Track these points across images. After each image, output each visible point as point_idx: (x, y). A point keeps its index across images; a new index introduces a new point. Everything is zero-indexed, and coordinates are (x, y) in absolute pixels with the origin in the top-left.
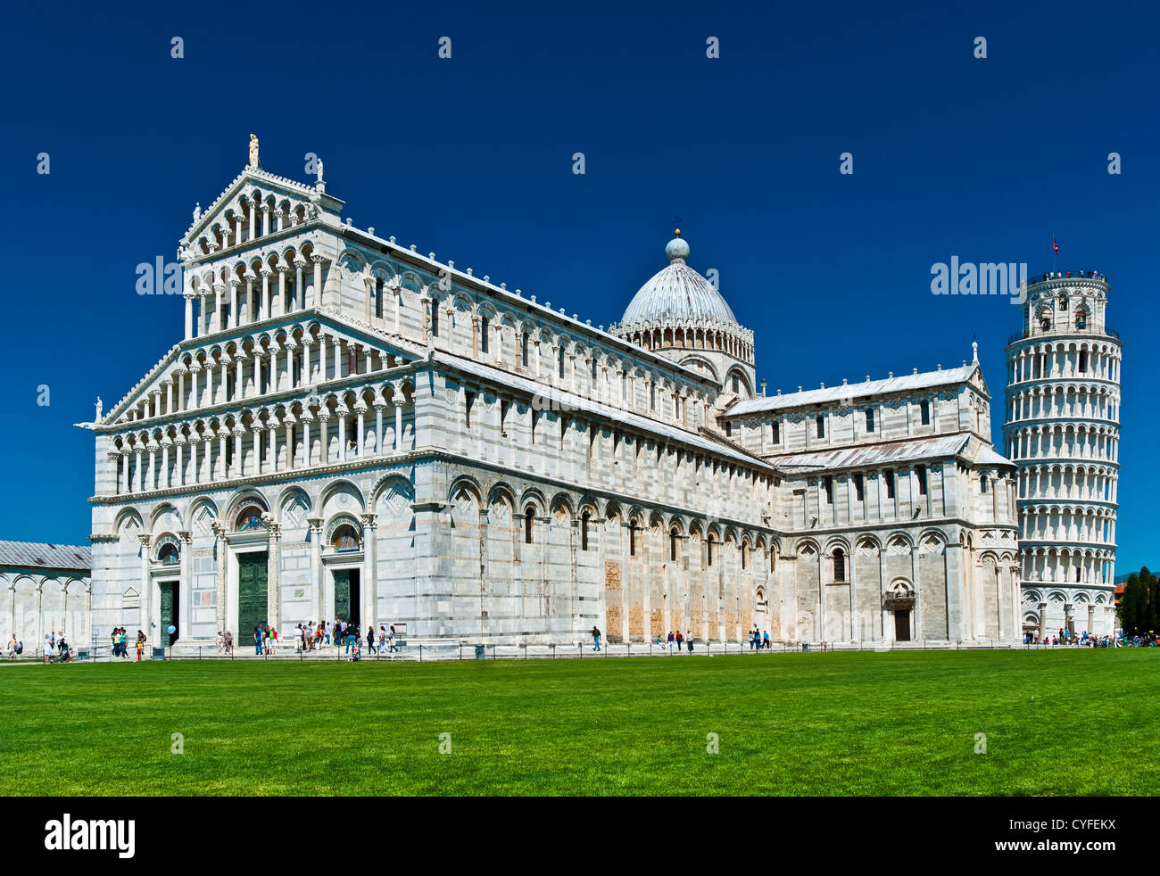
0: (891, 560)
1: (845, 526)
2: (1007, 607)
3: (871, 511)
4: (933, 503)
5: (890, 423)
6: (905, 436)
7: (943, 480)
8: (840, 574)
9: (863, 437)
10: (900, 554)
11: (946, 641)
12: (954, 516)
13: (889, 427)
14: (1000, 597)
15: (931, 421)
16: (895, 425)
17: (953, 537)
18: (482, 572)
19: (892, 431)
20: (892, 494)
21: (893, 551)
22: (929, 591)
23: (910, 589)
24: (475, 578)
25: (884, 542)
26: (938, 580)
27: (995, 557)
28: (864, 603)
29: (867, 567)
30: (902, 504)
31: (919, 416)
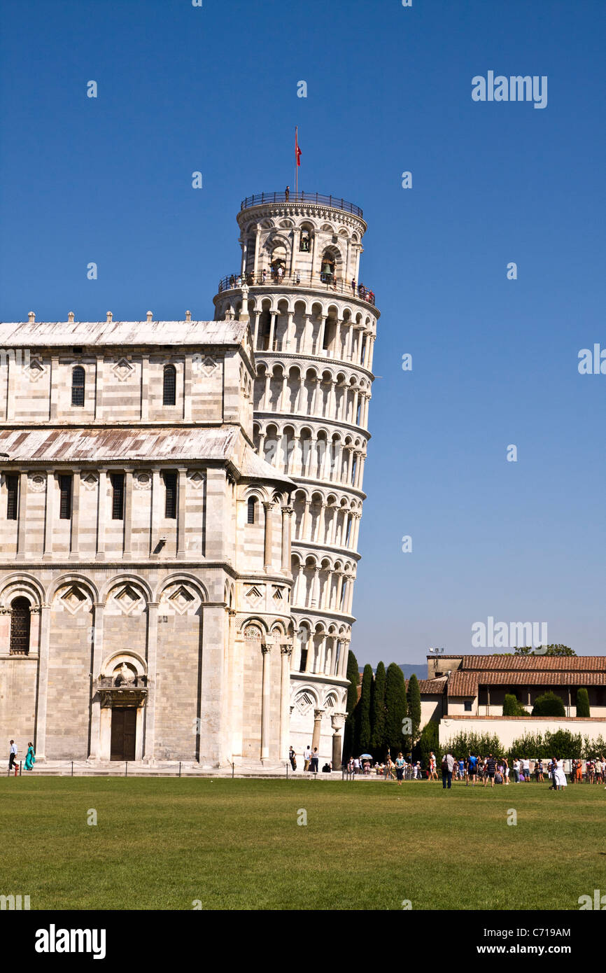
0: (112, 623)
1: (37, 558)
2: (274, 709)
3: (82, 538)
4: (186, 534)
5: (113, 395)
6: (135, 420)
7: (205, 498)
8: (20, 642)
9: (64, 413)
10: (127, 613)
11: (193, 763)
12: (219, 556)
13: (110, 402)
14: (267, 693)
15: (179, 399)
16: (122, 399)
17: (216, 593)
19: (115, 408)
20: (119, 510)
21: (116, 607)
22: (170, 678)
23: (141, 672)
25: (103, 591)
26: (187, 660)
27: (263, 628)
28: (60, 693)
29: (70, 631)
30: (135, 531)
31: (159, 390)
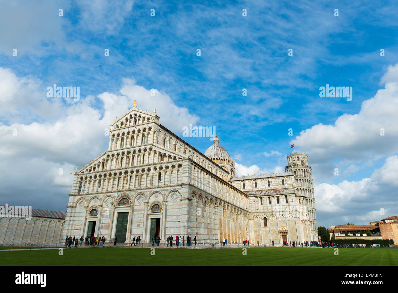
0: (280, 221)
1: (267, 211)
3: (273, 207)
4: (290, 206)
5: (274, 184)
6: (278, 188)
7: (292, 200)
8: (266, 225)
9: (267, 188)
10: (282, 219)
12: (296, 209)
13: (274, 186)
15: (285, 184)
16: (276, 185)
17: (297, 215)
18: (196, 220)
20: (278, 203)
21: (280, 218)
22: (291, 230)
23: (286, 229)
24: (195, 222)
25: (278, 216)
26: (294, 227)
27: (305, 221)
28: (273, 233)
29: (274, 223)
30: (281, 206)
31: (282, 183)
